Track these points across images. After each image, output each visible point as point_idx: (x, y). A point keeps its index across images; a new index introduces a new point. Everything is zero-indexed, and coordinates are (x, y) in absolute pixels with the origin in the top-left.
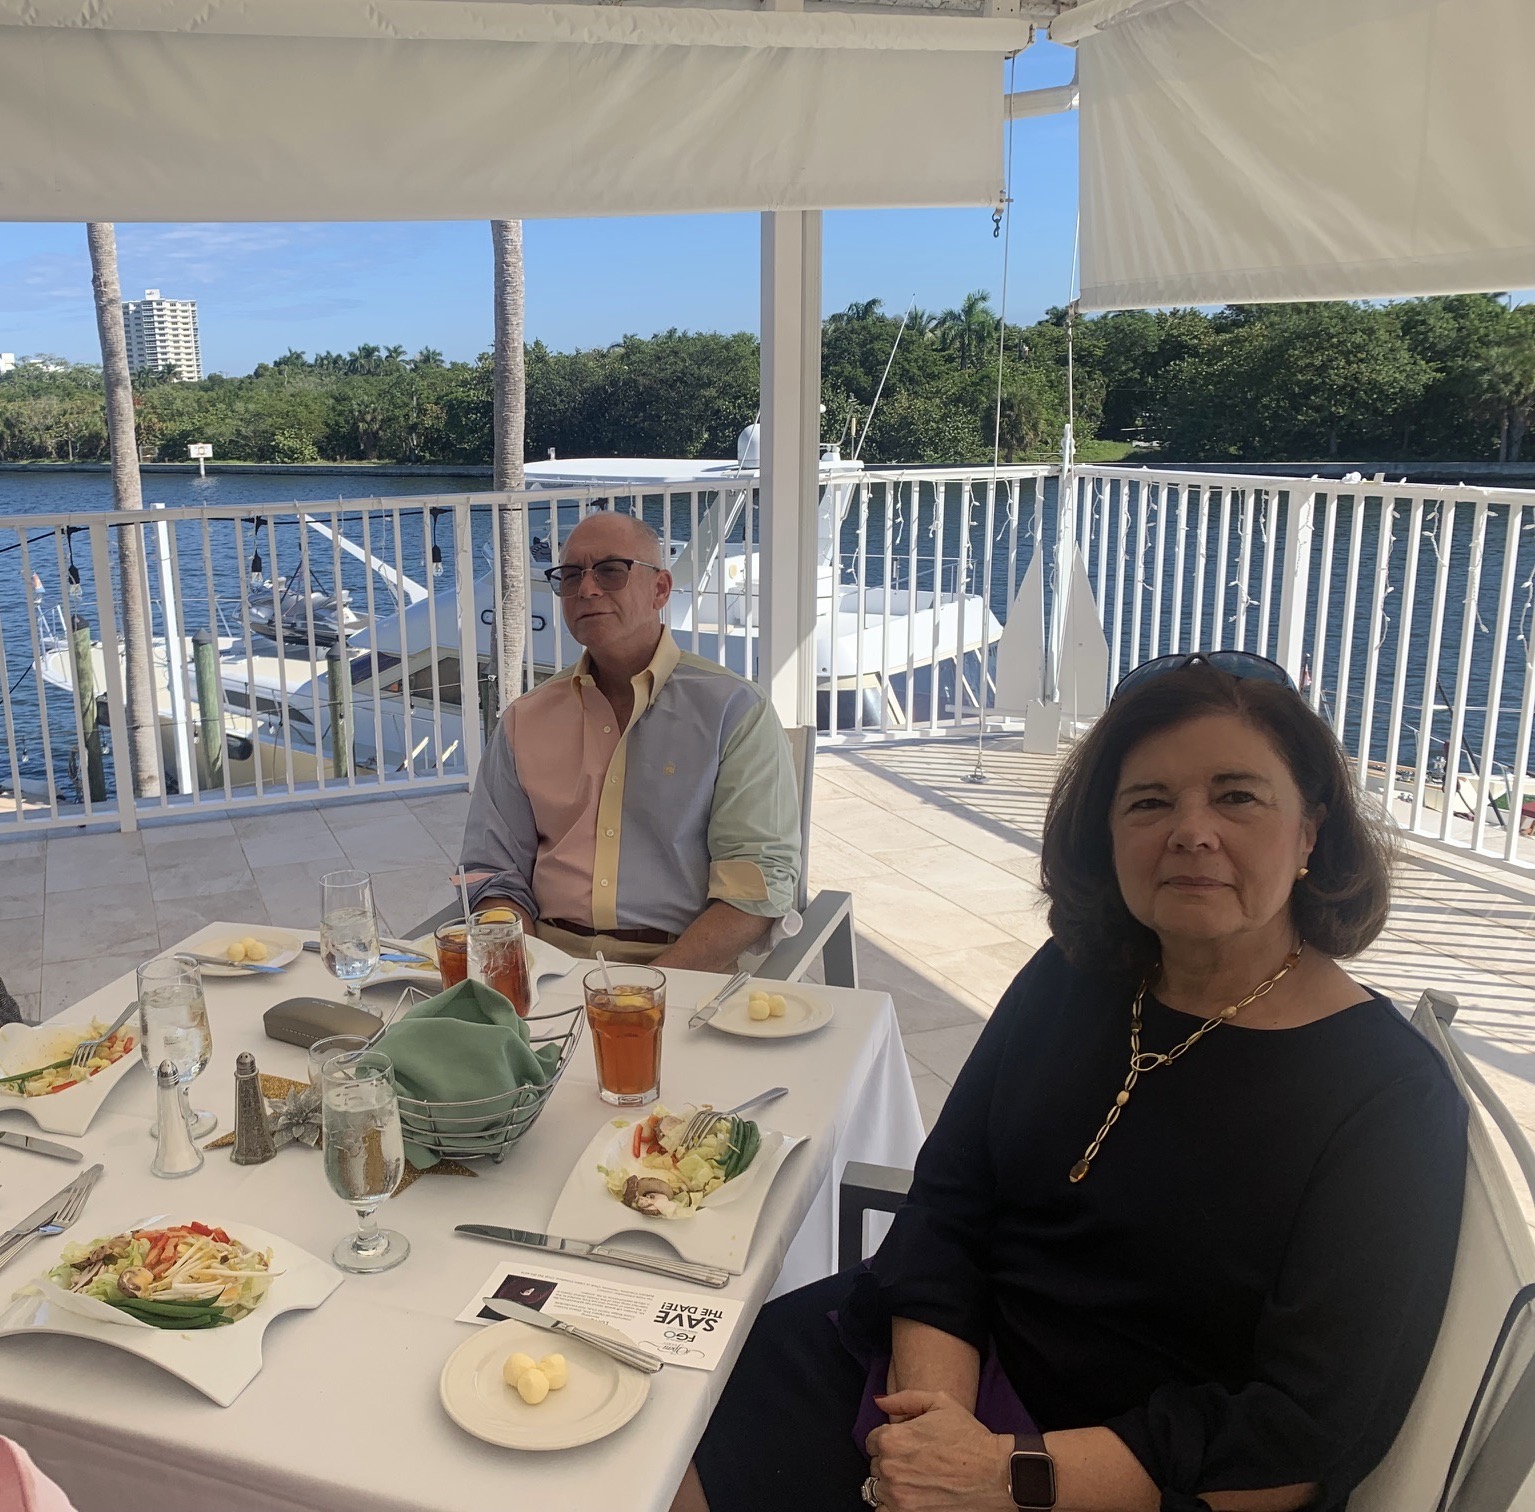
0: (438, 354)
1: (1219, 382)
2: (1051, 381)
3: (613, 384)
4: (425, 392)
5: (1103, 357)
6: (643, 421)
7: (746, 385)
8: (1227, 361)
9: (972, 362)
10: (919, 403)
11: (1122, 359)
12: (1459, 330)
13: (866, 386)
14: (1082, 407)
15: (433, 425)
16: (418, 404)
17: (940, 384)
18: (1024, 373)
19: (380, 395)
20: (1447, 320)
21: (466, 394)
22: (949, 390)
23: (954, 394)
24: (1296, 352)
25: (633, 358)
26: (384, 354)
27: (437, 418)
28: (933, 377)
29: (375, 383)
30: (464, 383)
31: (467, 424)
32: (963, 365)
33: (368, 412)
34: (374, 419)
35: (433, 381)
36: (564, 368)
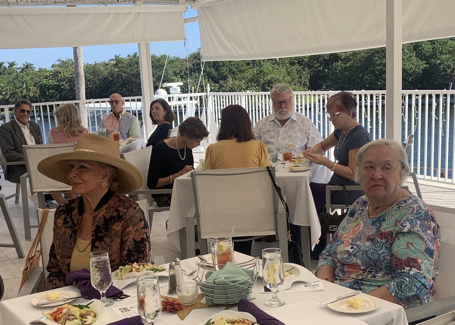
0: (32, 65)
1: (349, 70)
2: (288, 72)
3: (111, 76)
4: (29, 81)
5: (308, 62)
6: (126, 92)
7: (168, 76)
8: (352, 62)
9: (257, 65)
10: (237, 82)
11: (315, 62)
12: (433, 49)
13: (215, 76)
14: (301, 82)
15: (34, 95)
16: (26, 87)
17: (245, 74)
18: (277, 69)
19: (8, 83)
20: (429, 45)
21: (48, 82)
22: (248, 77)
23: (250, 78)
24: (376, 58)
25: (120, 65)
26: (7, 65)
27: (35, 92)
28: (241, 71)
29: (6, 78)
30: (46, 77)
31: (49, 95)
32: (253, 66)
33: (4, 91)
34: (6, 94)
35: (32, 76)
36: (90, 70)
